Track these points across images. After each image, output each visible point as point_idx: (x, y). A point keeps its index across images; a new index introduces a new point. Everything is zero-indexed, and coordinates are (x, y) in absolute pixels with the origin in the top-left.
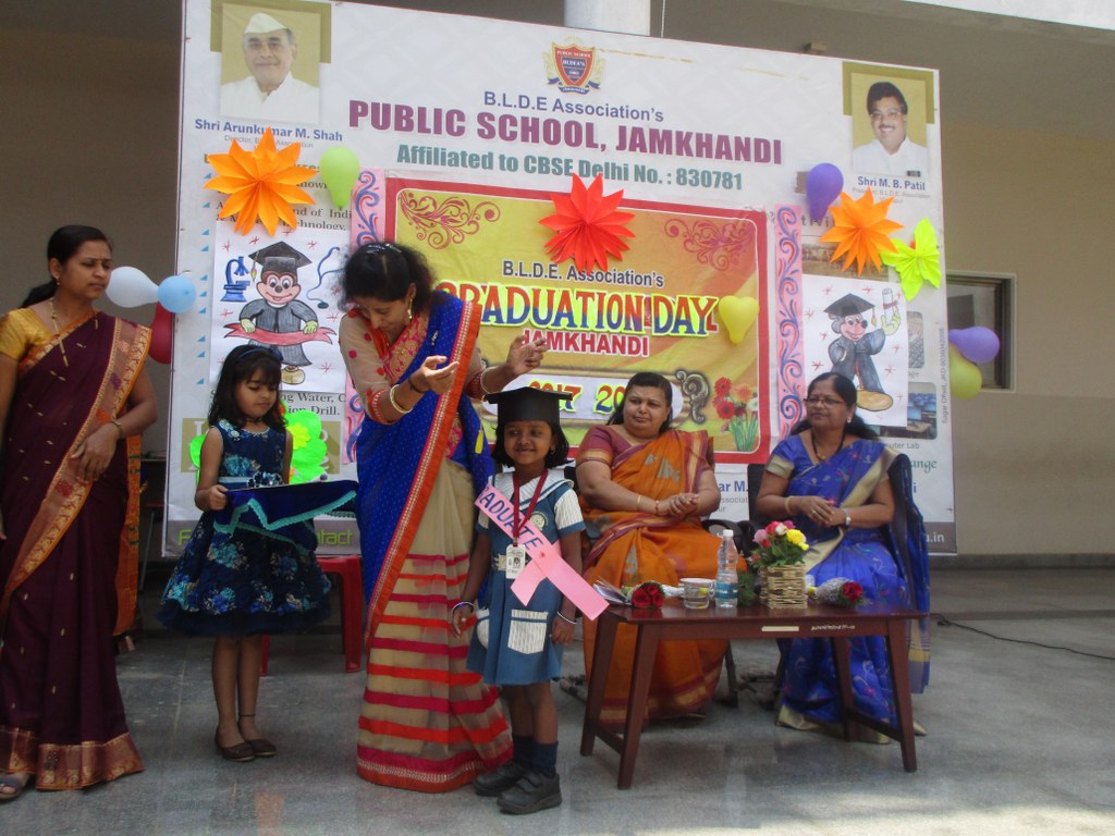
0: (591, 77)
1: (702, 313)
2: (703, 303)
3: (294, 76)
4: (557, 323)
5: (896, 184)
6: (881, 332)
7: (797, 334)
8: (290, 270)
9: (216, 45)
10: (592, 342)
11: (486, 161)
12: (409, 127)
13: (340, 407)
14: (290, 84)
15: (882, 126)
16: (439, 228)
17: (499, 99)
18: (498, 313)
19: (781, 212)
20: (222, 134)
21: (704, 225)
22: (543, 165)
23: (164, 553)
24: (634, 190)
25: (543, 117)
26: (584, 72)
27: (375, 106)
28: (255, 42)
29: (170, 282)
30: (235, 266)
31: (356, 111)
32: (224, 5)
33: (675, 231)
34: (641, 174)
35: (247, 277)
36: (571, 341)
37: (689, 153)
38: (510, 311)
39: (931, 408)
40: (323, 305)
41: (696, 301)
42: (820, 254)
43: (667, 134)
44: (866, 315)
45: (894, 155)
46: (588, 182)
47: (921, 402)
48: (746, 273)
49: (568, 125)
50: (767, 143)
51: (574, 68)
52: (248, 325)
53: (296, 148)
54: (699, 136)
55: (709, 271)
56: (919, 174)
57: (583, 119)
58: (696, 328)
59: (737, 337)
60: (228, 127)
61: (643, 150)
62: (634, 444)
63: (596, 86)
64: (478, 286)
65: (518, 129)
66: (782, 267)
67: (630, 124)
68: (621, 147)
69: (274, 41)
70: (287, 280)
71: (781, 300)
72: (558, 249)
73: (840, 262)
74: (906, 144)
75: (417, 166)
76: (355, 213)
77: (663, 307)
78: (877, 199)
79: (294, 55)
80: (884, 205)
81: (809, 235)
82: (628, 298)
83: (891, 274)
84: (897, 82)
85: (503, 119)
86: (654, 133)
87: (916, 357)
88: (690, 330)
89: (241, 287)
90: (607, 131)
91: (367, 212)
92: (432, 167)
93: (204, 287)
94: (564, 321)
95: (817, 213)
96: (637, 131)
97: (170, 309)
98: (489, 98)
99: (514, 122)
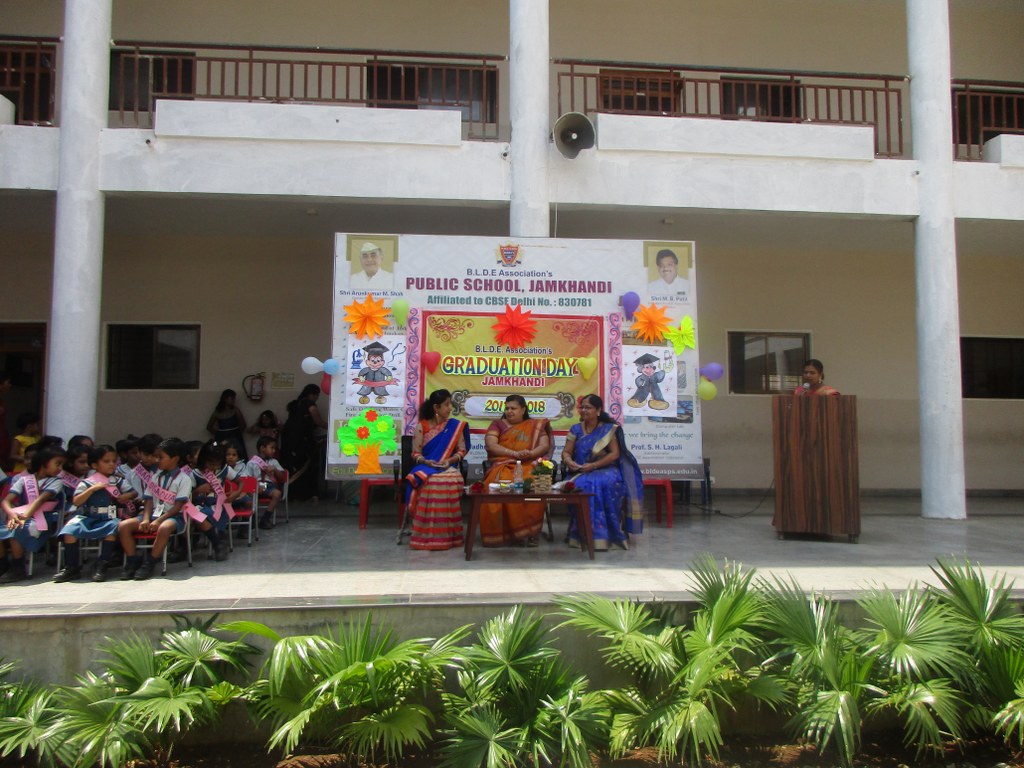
0: (518, 259)
1: (570, 366)
2: (571, 360)
3: (383, 269)
4: (500, 373)
5: (672, 299)
6: (663, 371)
7: (620, 374)
8: (380, 354)
9: (349, 258)
10: (517, 381)
11: (468, 302)
12: (433, 288)
13: (402, 413)
14: (380, 273)
15: (664, 271)
16: (446, 332)
17: (474, 272)
18: (473, 369)
19: (611, 315)
20: (351, 296)
21: (572, 324)
22: (495, 301)
23: (326, 478)
24: (536, 310)
25: (494, 278)
26: (513, 256)
27: (418, 279)
28: (365, 255)
29: (329, 362)
30: (356, 353)
31: (409, 282)
32: (353, 241)
33: (558, 328)
34: (541, 302)
35: (362, 358)
36: (507, 381)
37: (565, 291)
38: (479, 368)
39: (690, 408)
40: (394, 369)
41: (567, 361)
42: (631, 335)
43: (554, 282)
44: (655, 364)
45: (671, 285)
46: (513, 308)
47: (684, 405)
48: (593, 346)
49: (506, 281)
50: (604, 283)
51: (509, 255)
52: (362, 379)
53: (382, 301)
54: (570, 282)
55: (574, 346)
56: (684, 293)
57: (513, 278)
58: (568, 372)
59: (587, 376)
60: (354, 293)
61: (542, 291)
62: (509, 426)
63: (519, 263)
64: (464, 357)
65: (483, 285)
66: (611, 342)
67: (536, 279)
68: (532, 290)
69: (373, 254)
70: (379, 358)
71: (611, 358)
72: (501, 339)
73: (642, 338)
74: (678, 280)
75: (436, 305)
76: (409, 329)
77: (551, 363)
78: (659, 307)
79: (382, 259)
80: (663, 310)
81: (625, 326)
82: (534, 360)
83: (668, 343)
84: (671, 249)
85: (476, 281)
86: (547, 282)
87: (682, 382)
88: (565, 374)
89: (359, 362)
90: (524, 282)
91: (414, 327)
92: (443, 305)
93: (343, 363)
94: (504, 372)
95: (629, 316)
96: (540, 282)
97: (329, 373)
98: (469, 272)
99: (481, 282)
